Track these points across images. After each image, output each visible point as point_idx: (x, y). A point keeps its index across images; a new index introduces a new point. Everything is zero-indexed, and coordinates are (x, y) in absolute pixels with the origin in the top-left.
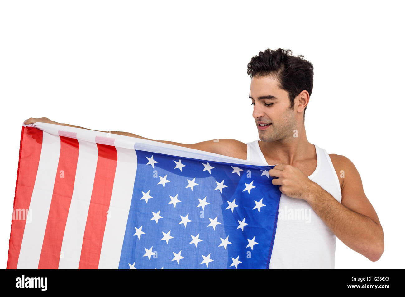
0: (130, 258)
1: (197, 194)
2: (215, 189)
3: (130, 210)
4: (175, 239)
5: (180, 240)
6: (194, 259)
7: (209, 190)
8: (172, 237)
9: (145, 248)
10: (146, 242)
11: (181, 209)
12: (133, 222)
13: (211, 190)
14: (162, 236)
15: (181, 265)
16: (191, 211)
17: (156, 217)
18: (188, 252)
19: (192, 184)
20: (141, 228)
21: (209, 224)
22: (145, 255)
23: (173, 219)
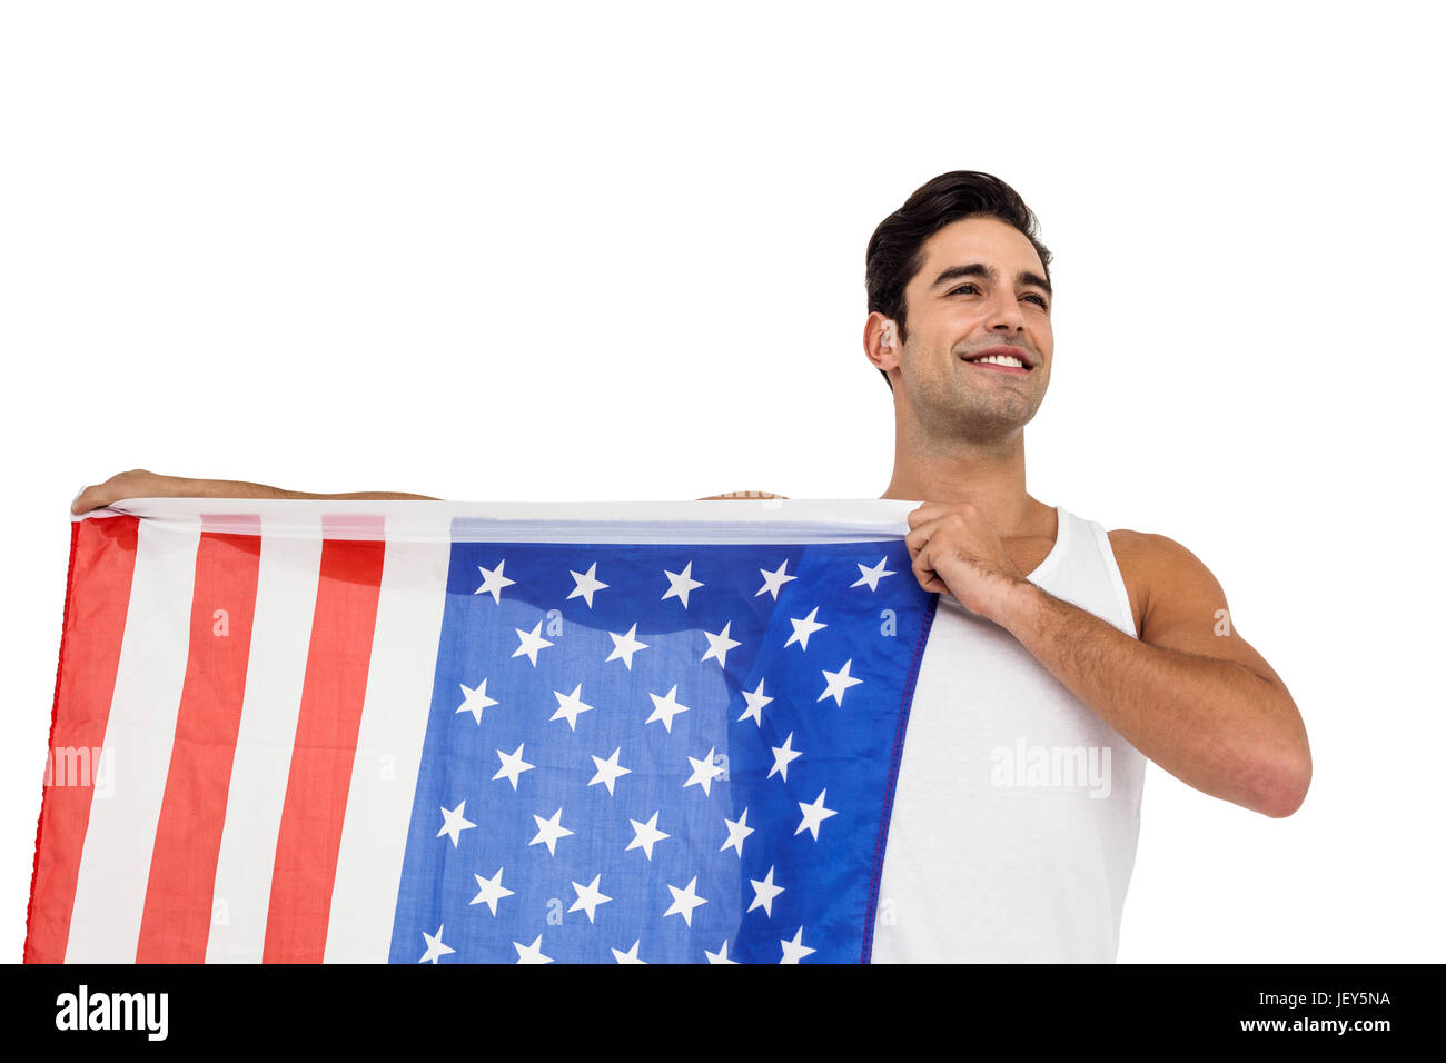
0: (427, 915)
1: (644, 678)
2: (704, 659)
3: (426, 750)
4: (577, 838)
5: (594, 838)
6: (644, 898)
7: (685, 663)
8: (566, 832)
9: (477, 877)
10: (479, 853)
11: (594, 736)
12: (436, 789)
13: (690, 661)
14: (535, 830)
15: (599, 926)
16: (629, 738)
17: (512, 766)
18: (623, 878)
19: (626, 646)
20: (461, 808)
21: (688, 777)
22: (475, 901)
23: (569, 770)
